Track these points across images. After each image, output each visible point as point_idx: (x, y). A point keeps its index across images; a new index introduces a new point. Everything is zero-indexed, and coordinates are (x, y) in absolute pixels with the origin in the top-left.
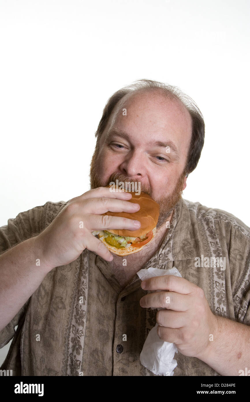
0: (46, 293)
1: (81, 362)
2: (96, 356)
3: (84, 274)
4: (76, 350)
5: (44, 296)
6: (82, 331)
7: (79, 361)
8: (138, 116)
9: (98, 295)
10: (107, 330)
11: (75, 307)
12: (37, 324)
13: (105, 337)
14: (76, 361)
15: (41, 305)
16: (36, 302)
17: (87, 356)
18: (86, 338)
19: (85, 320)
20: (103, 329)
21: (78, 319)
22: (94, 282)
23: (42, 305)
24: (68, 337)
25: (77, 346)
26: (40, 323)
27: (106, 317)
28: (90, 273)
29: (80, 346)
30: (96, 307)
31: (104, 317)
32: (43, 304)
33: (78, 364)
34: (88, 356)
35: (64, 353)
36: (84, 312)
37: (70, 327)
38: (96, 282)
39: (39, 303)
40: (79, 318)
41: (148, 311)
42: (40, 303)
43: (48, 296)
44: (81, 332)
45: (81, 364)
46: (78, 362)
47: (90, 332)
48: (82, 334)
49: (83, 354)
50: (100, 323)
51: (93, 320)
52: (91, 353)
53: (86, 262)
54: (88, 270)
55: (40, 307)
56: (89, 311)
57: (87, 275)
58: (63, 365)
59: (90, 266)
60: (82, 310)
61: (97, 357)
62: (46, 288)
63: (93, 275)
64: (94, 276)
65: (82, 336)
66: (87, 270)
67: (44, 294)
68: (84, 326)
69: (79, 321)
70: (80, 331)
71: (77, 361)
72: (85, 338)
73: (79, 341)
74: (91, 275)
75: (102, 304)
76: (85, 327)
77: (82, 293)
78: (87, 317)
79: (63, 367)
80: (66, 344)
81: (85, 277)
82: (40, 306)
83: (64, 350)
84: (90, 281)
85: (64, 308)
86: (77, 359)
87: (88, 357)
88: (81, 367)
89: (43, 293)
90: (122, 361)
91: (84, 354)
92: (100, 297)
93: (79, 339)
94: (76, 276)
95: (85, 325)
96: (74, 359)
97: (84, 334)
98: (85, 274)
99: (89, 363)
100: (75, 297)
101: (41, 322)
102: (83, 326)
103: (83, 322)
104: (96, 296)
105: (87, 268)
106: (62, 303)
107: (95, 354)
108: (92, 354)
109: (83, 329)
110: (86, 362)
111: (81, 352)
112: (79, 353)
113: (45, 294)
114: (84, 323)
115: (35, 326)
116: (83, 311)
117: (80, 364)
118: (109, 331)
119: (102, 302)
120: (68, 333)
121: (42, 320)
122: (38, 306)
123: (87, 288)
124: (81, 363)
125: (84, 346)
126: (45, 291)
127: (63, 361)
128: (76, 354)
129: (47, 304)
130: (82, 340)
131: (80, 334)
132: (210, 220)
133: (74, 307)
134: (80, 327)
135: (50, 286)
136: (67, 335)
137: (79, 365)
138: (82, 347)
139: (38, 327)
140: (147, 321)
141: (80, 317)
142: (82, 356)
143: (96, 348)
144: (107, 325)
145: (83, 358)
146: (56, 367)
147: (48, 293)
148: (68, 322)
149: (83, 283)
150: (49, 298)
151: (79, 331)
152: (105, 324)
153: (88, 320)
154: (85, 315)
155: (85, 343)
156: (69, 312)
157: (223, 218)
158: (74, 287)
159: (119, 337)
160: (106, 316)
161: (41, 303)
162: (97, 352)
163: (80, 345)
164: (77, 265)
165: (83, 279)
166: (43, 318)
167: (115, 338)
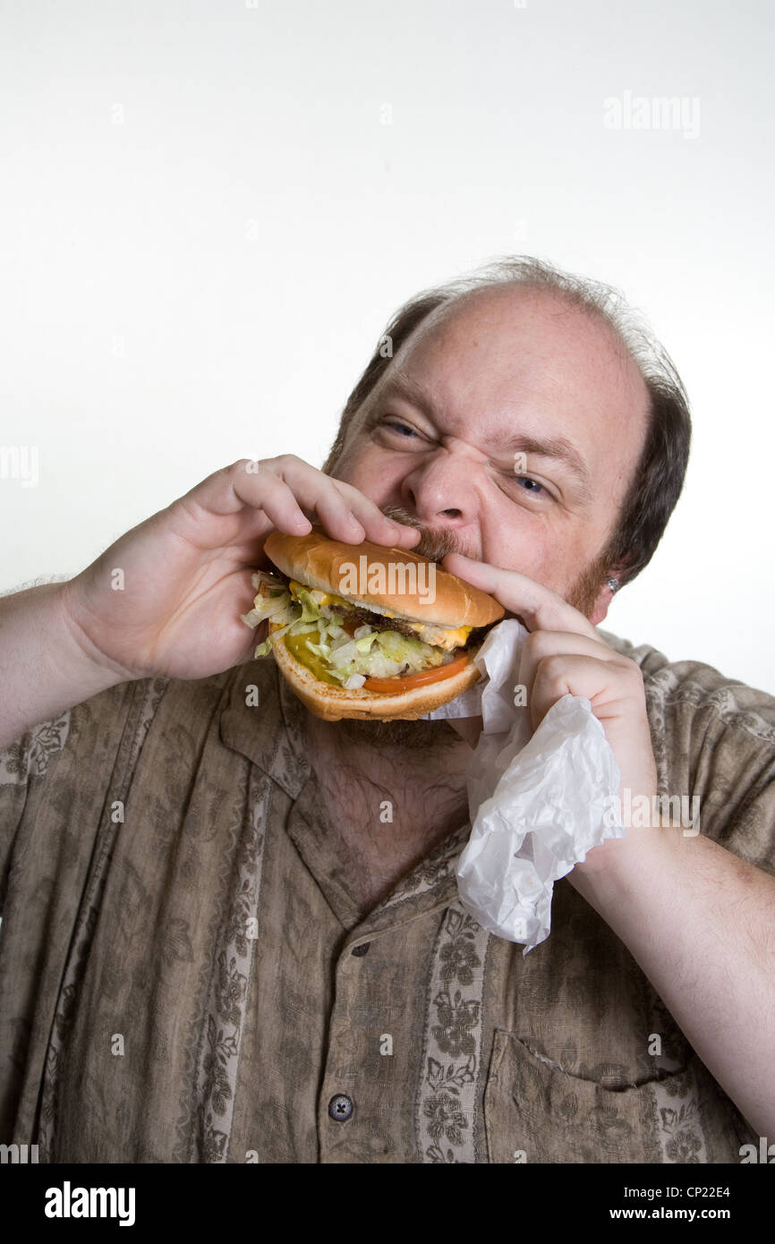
0: (146, 900)
1: (226, 1136)
2: (272, 1120)
3: (251, 859)
4: (213, 1099)
5: (138, 907)
6: (233, 1038)
7: (222, 1134)
8: (476, 344)
9: (285, 929)
10: (305, 1041)
11: (219, 959)
12: (113, 995)
13: (299, 1065)
14: (211, 1135)
15: (125, 937)
16: (113, 922)
17: (243, 1118)
18: (243, 1062)
19: (242, 1006)
20: (295, 1039)
21: (225, 1002)
22: (277, 885)
23: (129, 936)
24: (197, 1053)
25: (218, 1087)
26: (120, 992)
27: (305, 1002)
28: (268, 857)
29: (226, 1087)
30: (277, 965)
31: (301, 1001)
32: (134, 932)
33: (219, 1144)
34: (246, 1121)
35: (182, 1101)
36: (242, 981)
37: (204, 1020)
38: (283, 886)
39: (119, 929)
40: (228, 998)
41: (435, 1002)
42: (123, 930)
43: (149, 908)
44: (229, 1043)
45: (227, 1145)
46: (218, 1138)
47: (257, 1044)
48: (233, 1050)
49: (234, 1112)
50: (288, 1020)
51: (268, 1007)
52: (257, 1112)
53: (260, 819)
54: (263, 844)
55: (122, 942)
56: (256, 977)
57: (259, 860)
58: (179, 1140)
59: (269, 833)
60: (236, 972)
61: (273, 1126)
62: (145, 883)
63: (277, 862)
64: (280, 867)
65: (234, 1055)
66: (260, 844)
67: (138, 900)
68: (239, 1024)
69: (225, 1007)
70: (228, 1039)
71: (216, 1133)
72: (239, 1063)
73: (224, 1071)
74: (269, 863)
75: (297, 960)
76: (241, 1027)
77: (239, 918)
78: (249, 995)
79: (177, 1145)
80: (190, 1071)
81: (252, 869)
82: (122, 938)
83: (183, 1091)
84: (266, 881)
85: (191, 958)
86: (215, 1129)
87: (249, 1123)
88: (225, 1154)
89: (135, 898)
90: (348, 1144)
91: (236, 1113)
92: (292, 935)
93: (224, 1066)
94: (229, 856)
95: (242, 1022)
96: (208, 1126)
97: (239, 1049)
98: (254, 860)
99: (251, 1141)
100: (221, 927)
101: (124, 990)
102: (236, 1023)
103: (237, 1012)
104: (281, 930)
105: (261, 839)
106: (187, 940)
107: (267, 1117)
108: (258, 1116)
109: (237, 1035)
110: (239, 1138)
111: (229, 1105)
112: (221, 1110)
113: (141, 900)
114: (240, 1014)
115: (104, 1001)
116: (240, 976)
117: (223, 1142)
118: (311, 1046)
119: (297, 952)
120: (197, 1039)
121: (127, 983)
122: (117, 937)
123: (257, 901)
124: (227, 1140)
125: (237, 1088)
126: (142, 891)
127: (180, 1126)
128: (212, 1111)
129: (144, 935)
130: (232, 1068)
131: (227, 1050)
132: (657, 701)
133: (216, 958)
134: (226, 1027)
135: (158, 876)
136: (194, 1045)
137: (222, 1147)
138: (230, 1091)
139: (114, 1006)
140: (430, 1035)
141: (231, 995)
142: (231, 1118)
143: (271, 1097)
144: (308, 1027)
145: (232, 1123)
146: (155, 1143)
147: (149, 899)
148: (197, 1004)
149: (246, 886)
150: (152, 917)
151: (224, 1038)
152: (301, 1023)
153: (255, 1006)
154: (244, 990)
155: (239, 1077)
156: (202, 972)
157: (692, 697)
158: (219, 895)
159: (340, 1072)
160: (306, 999)
161: (126, 927)
162: (276, 1110)
163: (227, 1085)
164: (232, 824)
165: (245, 874)
166: (130, 978)
167: (327, 1073)
